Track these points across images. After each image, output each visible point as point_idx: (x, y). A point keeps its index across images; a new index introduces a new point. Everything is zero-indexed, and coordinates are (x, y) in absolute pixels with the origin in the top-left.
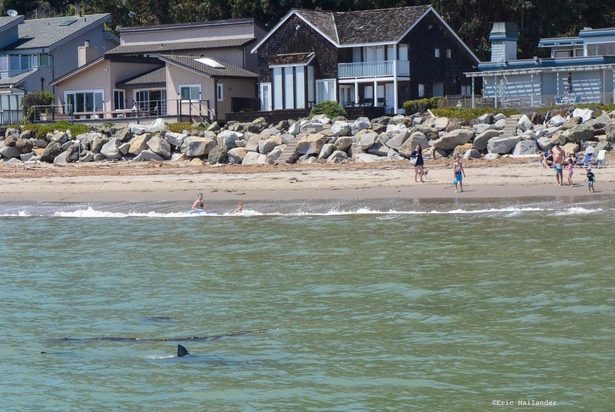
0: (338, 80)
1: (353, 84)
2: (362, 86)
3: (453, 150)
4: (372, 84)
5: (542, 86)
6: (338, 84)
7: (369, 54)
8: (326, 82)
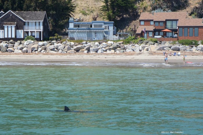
0: (24, 30)
1: (29, 32)
2: (32, 32)
3: (79, 50)
4: (35, 32)
5: (87, 35)
6: (24, 31)
7: (30, 24)
8: (20, 31)
